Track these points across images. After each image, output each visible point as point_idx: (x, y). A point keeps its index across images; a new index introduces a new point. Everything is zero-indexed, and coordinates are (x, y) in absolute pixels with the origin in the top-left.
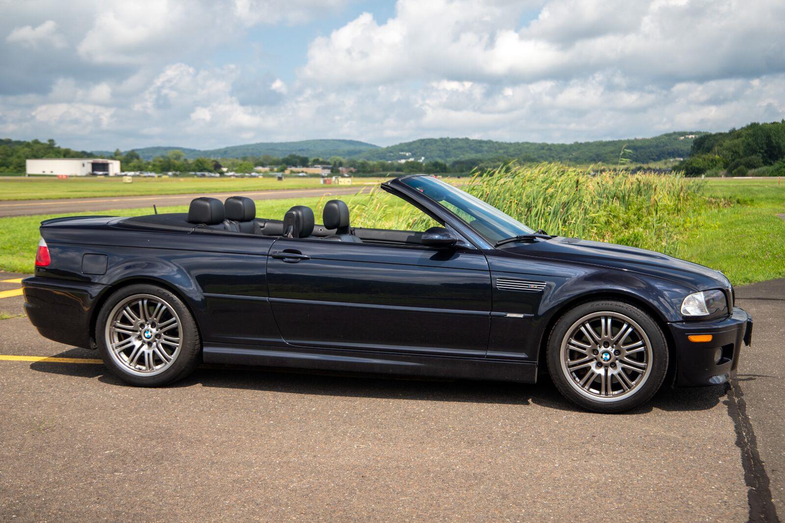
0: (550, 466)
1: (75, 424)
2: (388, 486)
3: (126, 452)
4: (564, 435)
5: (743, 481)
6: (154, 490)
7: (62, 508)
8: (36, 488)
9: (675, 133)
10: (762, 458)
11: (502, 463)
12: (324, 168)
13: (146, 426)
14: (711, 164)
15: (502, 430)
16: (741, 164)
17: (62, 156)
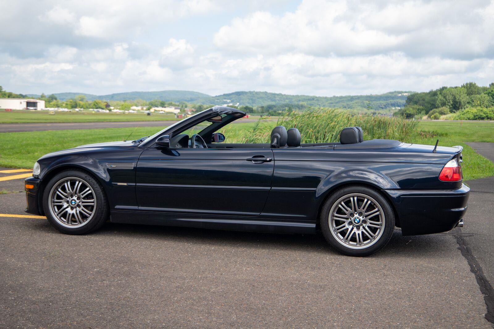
0: (364, 282)
1: (71, 254)
2: (270, 291)
3: (107, 270)
4: (367, 264)
5: (480, 291)
6: (130, 292)
7: (78, 300)
8: (59, 289)
9: (395, 92)
10: (488, 279)
11: (335, 279)
12: (176, 109)
13: (114, 256)
14: (417, 112)
15: (330, 261)
16: (436, 112)
17: (7, 97)
